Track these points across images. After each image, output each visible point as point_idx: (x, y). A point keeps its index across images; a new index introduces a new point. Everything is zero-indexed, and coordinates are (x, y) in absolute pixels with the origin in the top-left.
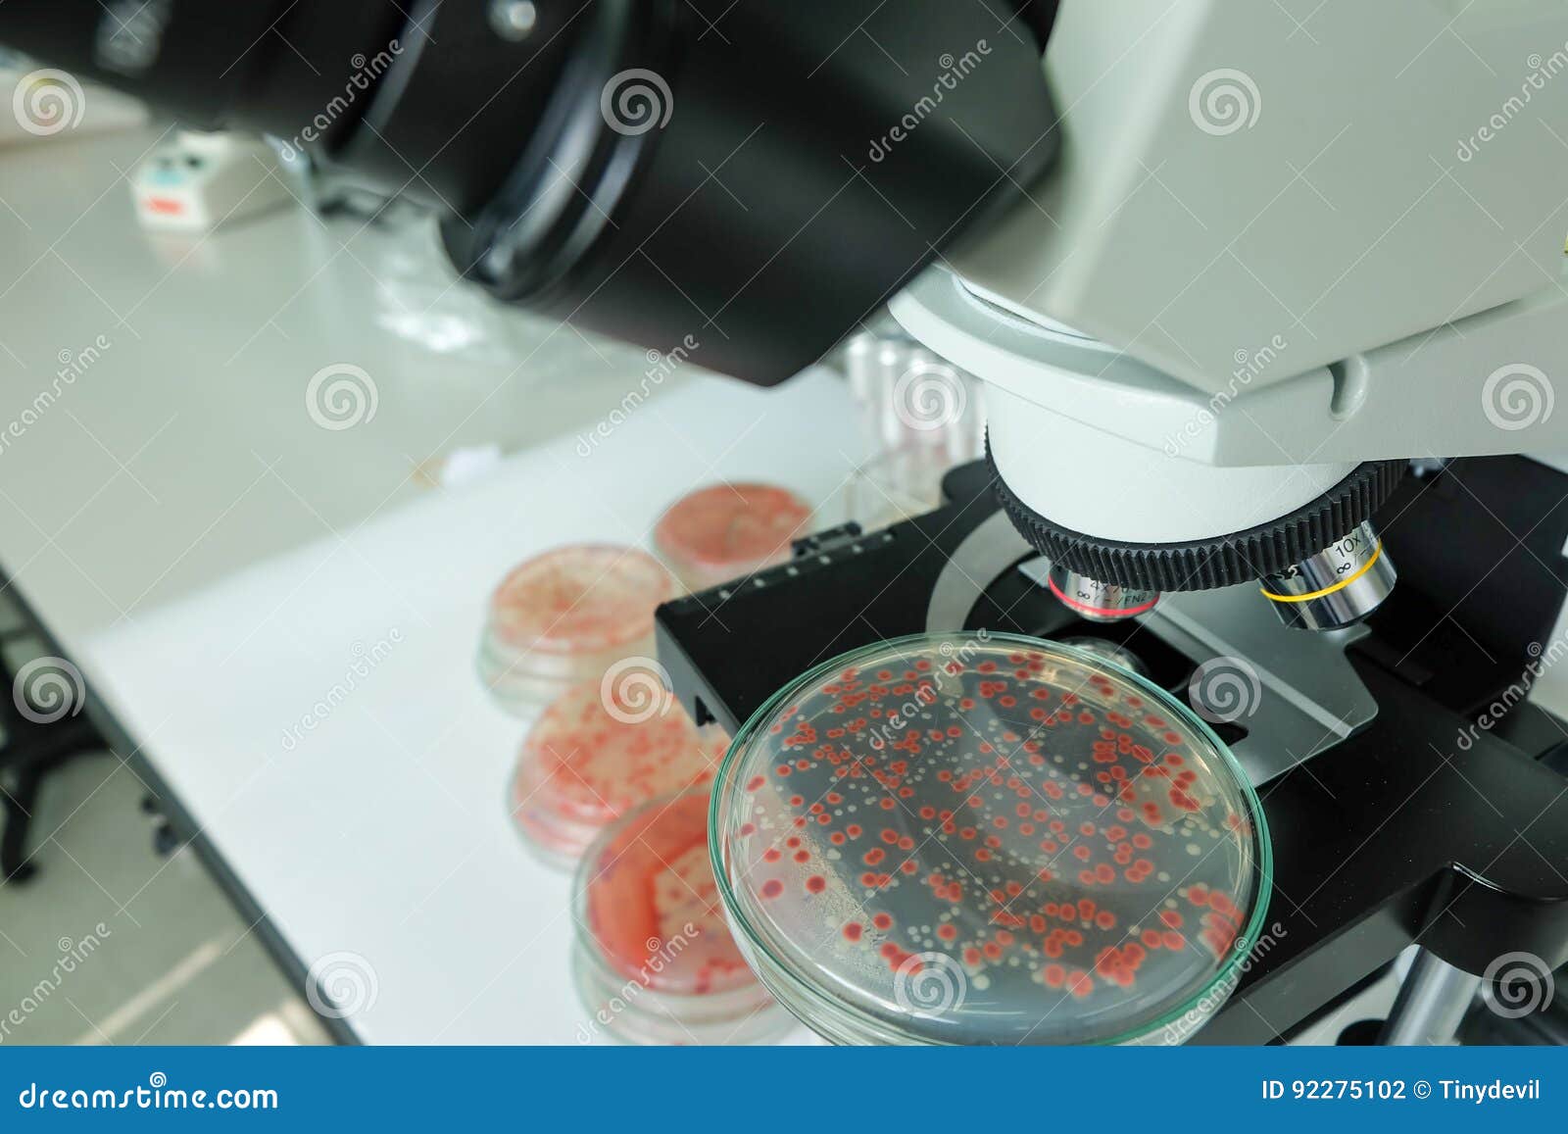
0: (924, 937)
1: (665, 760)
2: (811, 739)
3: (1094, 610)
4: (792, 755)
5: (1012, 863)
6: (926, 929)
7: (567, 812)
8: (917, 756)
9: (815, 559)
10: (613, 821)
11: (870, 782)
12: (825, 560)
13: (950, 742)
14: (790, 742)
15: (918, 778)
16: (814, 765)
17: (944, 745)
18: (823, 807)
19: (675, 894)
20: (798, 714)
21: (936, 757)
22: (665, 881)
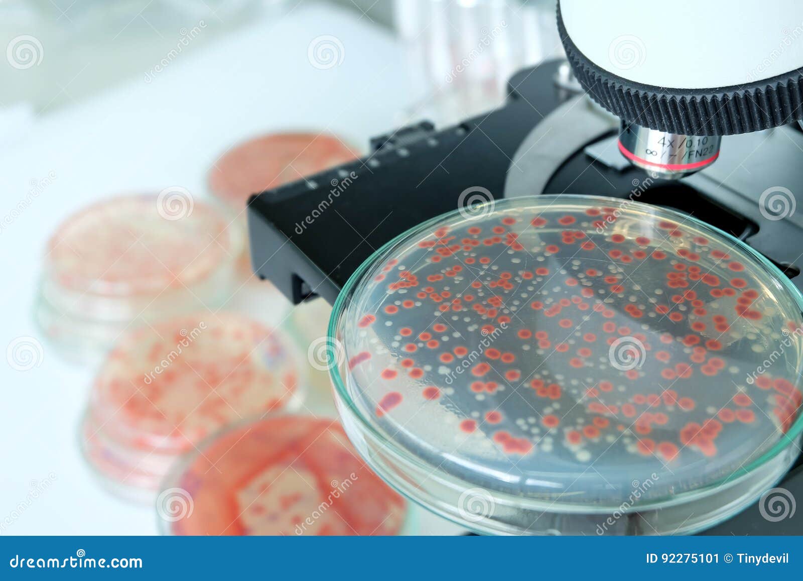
0: (531, 426)
1: (237, 392)
2: (414, 283)
3: (661, 166)
4: (397, 296)
5: (602, 367)
6: (532, 420)
7: (141, 446)
8: (511, 292)
9: (394, 153)
10: (186, 451)
11: (471, 314)
12: (404, 153)
13: (539, 280)
14: (395, 287)
15: (513, 309)
16: (418, 304)
17: (534, 283)
18: (430, 336)
19: (258, 509)
20: (399, 265)
21: (528, 292)
22: (246, 499)
